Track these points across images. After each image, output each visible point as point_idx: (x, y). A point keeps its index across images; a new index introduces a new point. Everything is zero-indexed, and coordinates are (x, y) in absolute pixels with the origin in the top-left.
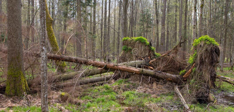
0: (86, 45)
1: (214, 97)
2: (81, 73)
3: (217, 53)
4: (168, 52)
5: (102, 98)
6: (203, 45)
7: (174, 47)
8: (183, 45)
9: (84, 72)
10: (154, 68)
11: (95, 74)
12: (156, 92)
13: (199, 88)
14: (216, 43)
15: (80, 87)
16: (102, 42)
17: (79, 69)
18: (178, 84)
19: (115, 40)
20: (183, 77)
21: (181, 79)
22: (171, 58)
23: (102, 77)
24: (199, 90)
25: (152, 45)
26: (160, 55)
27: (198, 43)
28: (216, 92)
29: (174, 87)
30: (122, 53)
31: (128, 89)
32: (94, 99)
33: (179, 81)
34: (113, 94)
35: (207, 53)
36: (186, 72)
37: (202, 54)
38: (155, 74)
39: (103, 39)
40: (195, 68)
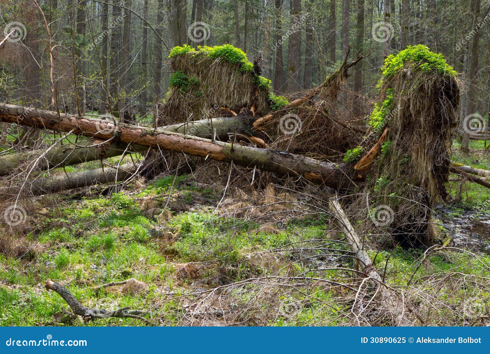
0: (54, 68)
1: (444, 229)
2: (39, 155)
3: (450, 98)
4: (308, 92)
5: (106, 237)
6: (411, 74)
7: (328, 77)
8: (355, 72)
9: (46, 156)
10: (266, 142)
11: (84, 161)
12: (274, 215)
13: (401, 203)
14: (449, 69)
15: (34, 201)
16: (105, 60)
17: (31, 146)
18: (341, 190)
19: (148, 52)
20: (355, 168)
21: (349, 174)
22: (319, 112)
23: (106, 169)
24: (402, 208)
25: (263, 70)
26: (287, 103)
27: (396, 68)
28: (450, 214)
29: (326, 200)
30: (169, 94)
31: (188, 207)
32: (81, 239)
33: (341, 182)
34: (139, 223)
35: (422, 97)
36: (362, 153)
37: (409, 100)
38: (272, 159)
39: (109, 49)
40: (389, 142)
